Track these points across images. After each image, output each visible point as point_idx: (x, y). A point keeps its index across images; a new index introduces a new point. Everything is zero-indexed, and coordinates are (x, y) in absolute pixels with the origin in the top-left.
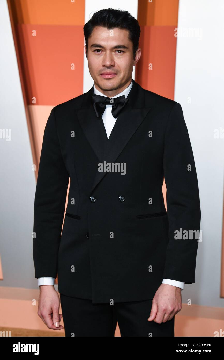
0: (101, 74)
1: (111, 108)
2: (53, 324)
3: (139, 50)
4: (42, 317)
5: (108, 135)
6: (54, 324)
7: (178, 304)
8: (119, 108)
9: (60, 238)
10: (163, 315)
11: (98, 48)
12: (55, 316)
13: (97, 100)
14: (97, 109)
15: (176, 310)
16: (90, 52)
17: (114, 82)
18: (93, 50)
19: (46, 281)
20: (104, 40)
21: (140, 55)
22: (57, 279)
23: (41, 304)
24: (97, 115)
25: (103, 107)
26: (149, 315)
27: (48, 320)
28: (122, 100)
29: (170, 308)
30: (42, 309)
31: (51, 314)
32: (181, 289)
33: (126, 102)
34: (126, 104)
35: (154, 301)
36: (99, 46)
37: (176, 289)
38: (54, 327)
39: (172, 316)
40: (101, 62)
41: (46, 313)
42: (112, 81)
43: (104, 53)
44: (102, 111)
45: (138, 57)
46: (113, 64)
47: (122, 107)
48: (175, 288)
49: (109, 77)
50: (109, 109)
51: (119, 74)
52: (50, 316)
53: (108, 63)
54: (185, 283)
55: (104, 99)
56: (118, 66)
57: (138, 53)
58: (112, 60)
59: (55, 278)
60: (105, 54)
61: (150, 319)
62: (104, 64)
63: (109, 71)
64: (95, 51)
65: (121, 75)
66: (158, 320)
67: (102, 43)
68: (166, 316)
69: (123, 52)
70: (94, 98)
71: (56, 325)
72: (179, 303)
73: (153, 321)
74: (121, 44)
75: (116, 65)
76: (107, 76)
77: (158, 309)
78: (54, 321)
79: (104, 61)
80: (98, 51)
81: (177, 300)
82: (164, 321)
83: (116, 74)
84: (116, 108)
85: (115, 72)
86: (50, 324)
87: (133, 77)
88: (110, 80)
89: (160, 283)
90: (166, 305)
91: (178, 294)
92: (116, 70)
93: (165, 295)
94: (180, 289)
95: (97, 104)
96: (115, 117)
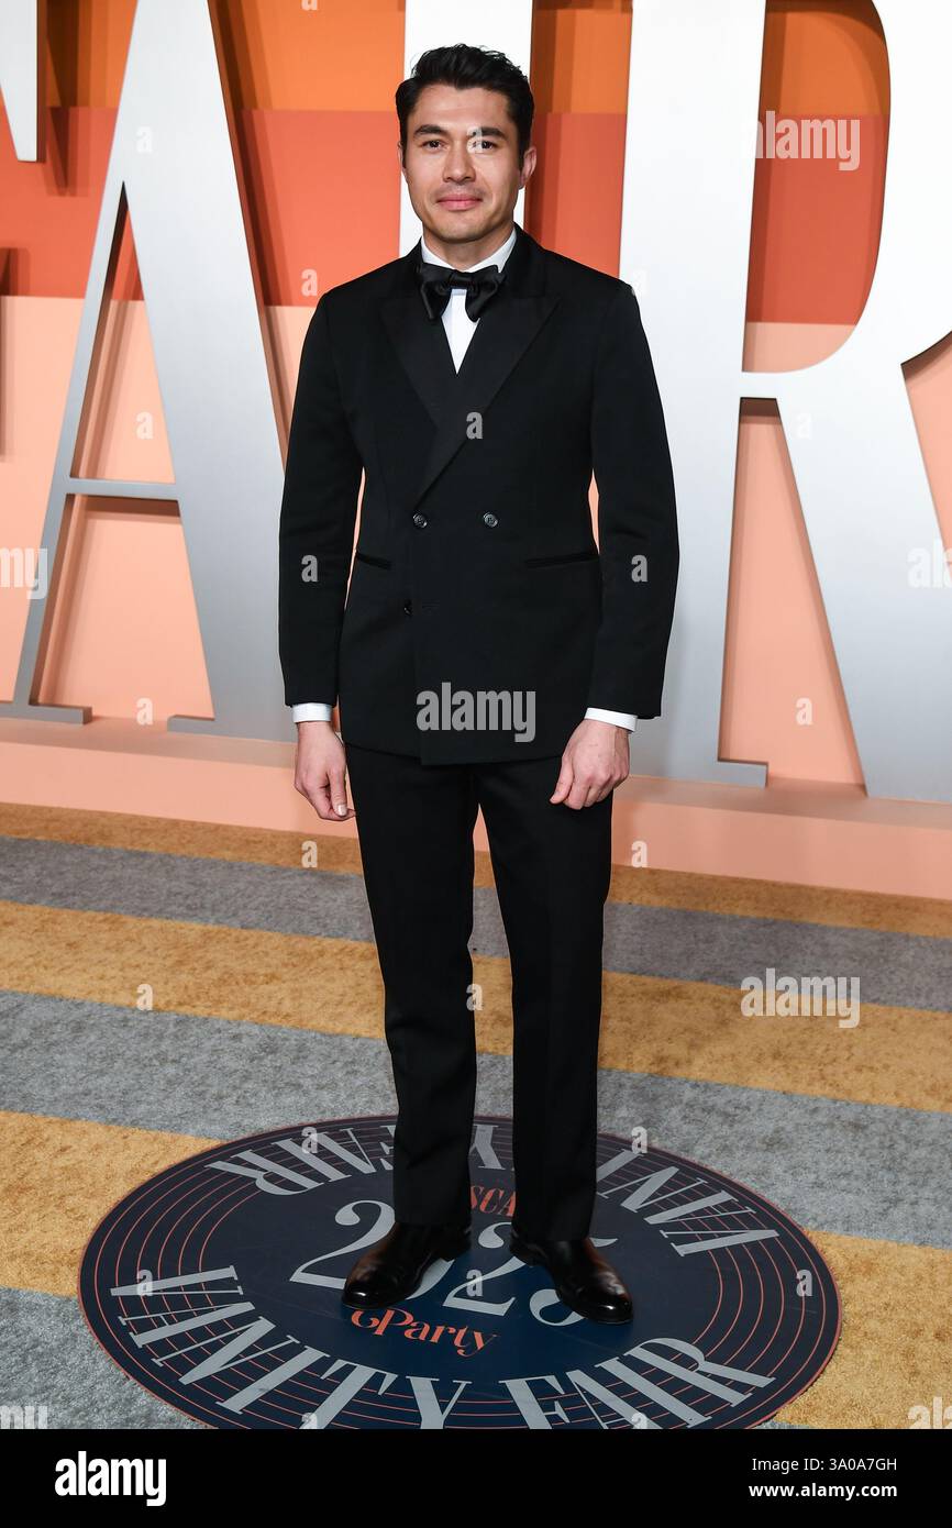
0: (439, 201)
1: (464, 297)
2: (331, 808)
3: (531, 150)
4: (305, 793)
5: (458, 362)
6: (335, 807)
7: (620, 766)
8: (484, 296)
9: (342, 613)
10: (585, 792)
11: (434, 137)
12: (336, 790)
13: (429, 278)
14: (429, 299)
15: (616, 778)
16: (414, 149)
17: (474, 219)
18: (420, 143)
19: (313, 713)
20: (446, 116)
21: (534, 162)
22: (337, 708)
23: (302, 763)
24: (431, 316)
25: (444, 294)
26: (552, 790)
27: (320, 798)
28: (490, 278)
29: (603, 776)
30: (304, 776)
31: (327, 787)
32: (629, 731)
33: (500, 280)
34: (502, 285)
35: (565, 758)
36: (436, 130)
37: (618, 732)
38: (334, 816)
39: (605, 793)
40: (441, 170)
41: (314, 784)
42: (468, 215)
43: (449, 147)
44: (442, 303)
45: (530, 166)
46: (470, 174)
47: (489, 295)
48: (615, 730)
49: (462, 205)
50: (458, 299)
51: (485, 200)
52: (323, 790)
53: (458, 172)
54: (639, 718)
55: (447, 275)
56: (483, 179)
57: (529, 157)
58: (468, 164)
59: (334, 706)
60: (451, 151)
61: (556, 799)
62: (446, 176)
63: (460, 191)
64: (425, 144)
65: (491, 205)
66: (575, 802)
67: (444, 124)
68: (592, 793)
69: (495, 146)
70: (422, 271)
71: (340, 810)
72: (623, 764)
73: (562, 804)
74: (491, 124)
75: (478, 177)
76: (456, 205)
77: (574, 777)
78: (335, 803)
79: (448, 167)
80: (434, 144)
81: (618, 757)
82: (588, 804)
83: (479, 200)
84: (476, 298)
85: (477, 195)
86: (324, 809)
87: (519, 217)
88: (463, 214)
89: (581, 718)
90: (592, 768)
91: (622, 742)
92: (478, 190)
93: (591, 746)
94: (625, 732)
95: (430, 288)
96: (473, 319)
